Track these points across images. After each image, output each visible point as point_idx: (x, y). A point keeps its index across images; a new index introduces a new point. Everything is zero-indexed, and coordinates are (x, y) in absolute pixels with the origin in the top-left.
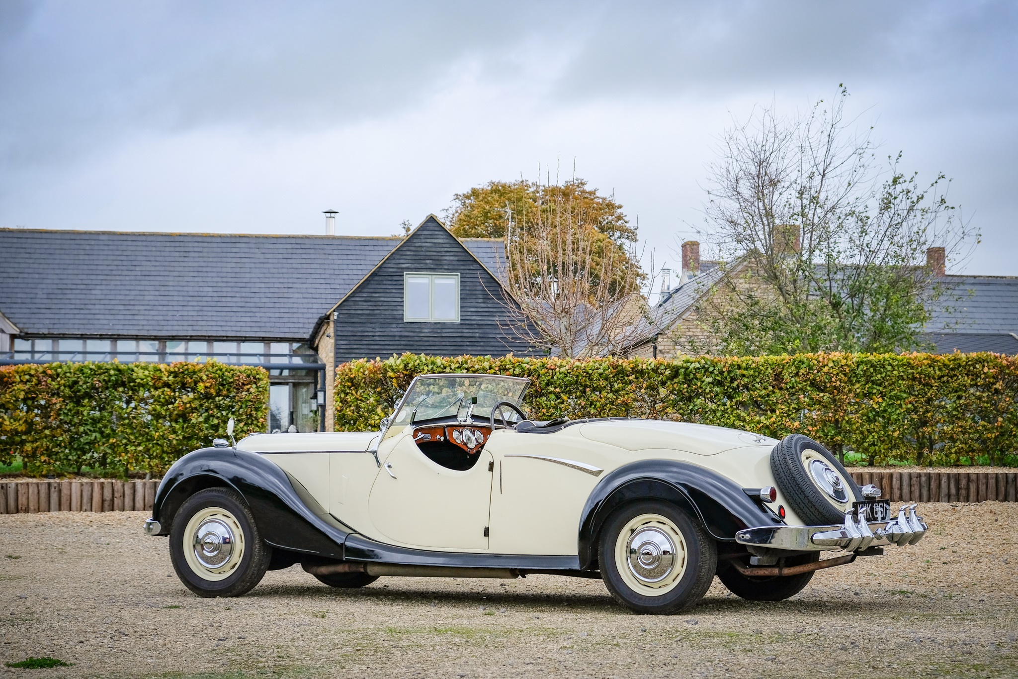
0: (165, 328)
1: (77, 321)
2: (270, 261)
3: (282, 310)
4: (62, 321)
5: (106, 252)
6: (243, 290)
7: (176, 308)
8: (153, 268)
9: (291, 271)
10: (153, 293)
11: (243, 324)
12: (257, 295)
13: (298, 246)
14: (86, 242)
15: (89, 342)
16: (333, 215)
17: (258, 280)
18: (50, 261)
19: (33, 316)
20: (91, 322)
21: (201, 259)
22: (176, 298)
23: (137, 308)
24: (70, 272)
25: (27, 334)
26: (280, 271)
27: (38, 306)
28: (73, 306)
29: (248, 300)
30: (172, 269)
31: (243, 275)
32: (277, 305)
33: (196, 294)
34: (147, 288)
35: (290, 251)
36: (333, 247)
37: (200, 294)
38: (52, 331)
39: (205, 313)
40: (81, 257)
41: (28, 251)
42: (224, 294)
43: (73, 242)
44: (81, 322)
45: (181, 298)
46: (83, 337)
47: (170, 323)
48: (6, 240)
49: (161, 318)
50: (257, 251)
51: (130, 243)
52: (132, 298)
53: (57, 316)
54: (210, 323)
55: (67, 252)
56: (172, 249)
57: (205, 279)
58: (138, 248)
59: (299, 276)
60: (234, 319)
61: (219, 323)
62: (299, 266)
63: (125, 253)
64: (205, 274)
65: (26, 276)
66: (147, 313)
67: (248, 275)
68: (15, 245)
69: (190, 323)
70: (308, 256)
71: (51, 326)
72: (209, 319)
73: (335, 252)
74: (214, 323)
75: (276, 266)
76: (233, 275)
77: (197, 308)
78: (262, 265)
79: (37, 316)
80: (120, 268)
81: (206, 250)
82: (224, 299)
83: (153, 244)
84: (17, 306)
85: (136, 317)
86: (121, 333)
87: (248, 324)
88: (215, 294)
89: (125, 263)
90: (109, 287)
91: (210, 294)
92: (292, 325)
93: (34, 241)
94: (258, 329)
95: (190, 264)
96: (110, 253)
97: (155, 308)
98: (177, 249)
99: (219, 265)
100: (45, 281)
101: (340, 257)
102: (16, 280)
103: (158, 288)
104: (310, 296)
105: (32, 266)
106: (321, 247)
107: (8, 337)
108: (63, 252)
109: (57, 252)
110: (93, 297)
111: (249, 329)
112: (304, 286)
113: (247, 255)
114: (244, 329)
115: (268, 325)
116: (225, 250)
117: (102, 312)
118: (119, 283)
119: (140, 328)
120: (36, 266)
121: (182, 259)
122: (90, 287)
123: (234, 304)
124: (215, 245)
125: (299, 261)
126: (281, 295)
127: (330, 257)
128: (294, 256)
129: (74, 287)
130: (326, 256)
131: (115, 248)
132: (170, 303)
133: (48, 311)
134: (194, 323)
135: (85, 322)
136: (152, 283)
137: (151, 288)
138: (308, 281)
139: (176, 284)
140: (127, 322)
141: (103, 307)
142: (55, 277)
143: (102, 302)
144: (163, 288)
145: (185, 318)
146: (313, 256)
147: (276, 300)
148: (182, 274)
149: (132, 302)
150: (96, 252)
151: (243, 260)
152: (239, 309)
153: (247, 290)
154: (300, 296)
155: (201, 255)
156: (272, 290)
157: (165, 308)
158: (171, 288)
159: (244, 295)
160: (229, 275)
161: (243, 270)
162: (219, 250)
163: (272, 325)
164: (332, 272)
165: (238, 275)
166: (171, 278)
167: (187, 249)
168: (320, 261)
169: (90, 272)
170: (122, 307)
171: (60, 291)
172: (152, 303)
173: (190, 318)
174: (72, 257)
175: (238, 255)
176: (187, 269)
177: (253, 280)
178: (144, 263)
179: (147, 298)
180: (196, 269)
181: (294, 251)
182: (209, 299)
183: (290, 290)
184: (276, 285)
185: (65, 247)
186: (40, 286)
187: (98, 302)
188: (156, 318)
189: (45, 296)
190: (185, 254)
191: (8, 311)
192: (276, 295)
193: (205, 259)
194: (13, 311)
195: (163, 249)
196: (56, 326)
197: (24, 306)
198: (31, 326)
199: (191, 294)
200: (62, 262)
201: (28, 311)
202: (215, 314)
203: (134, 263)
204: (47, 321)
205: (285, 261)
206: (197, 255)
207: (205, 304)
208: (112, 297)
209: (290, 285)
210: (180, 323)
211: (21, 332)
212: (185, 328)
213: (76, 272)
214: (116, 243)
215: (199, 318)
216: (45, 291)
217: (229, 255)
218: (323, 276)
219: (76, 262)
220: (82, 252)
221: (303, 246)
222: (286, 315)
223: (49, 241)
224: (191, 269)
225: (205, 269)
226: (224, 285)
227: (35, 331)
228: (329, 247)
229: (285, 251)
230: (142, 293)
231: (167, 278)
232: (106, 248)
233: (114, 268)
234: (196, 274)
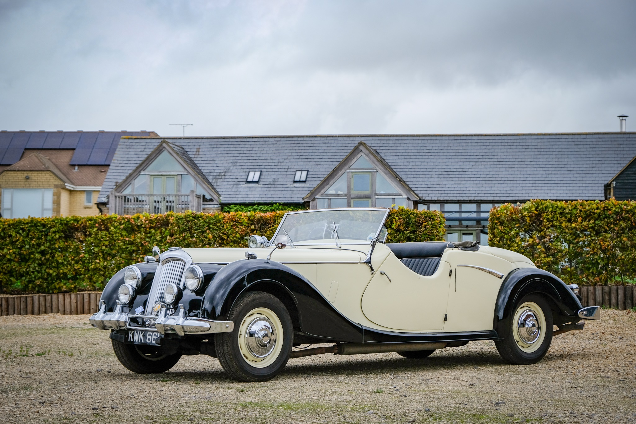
0: (511, 195)
1: (455, 192)
2: (582, 150)
3: (588, 182)
4: (446, 192)
5: (476, 147)
6: (562, 169)
7: (518, 182)
8: (505, 157)
9: (595, 156)
10: (504, 173)
11: (562, 192)
12: (572, 172)
13: (601, 140)
14: (464, 141)
15: (463, 205)
16: (624, 118)
17: (572, 163)
18: (441, 154)
19: (429, 189)
20: (465, 192)
21: (536, 150)
22: (519, 176)
23: (494, 182)
24: (453, 160)
25: (424, 200)
26: (588, 156)
27: (432, 183)
28: (453, 183)
29: (566, 176)
30: (517, 157)
31: (563, 160)
32: (584, 179)
33: (532, 173)
34: (501, 169)
35: (595, 143)
36: (624, 139)
37: (534, 172)
38: (439, 199)
39: (537, 185)
40: (460, 151)
41: (428, 148)
42: (550, 172)
43: (455, 141)
44: (458, 192)
45: (522, 176)
46: (459, 202)
47: (515, 192)
48: (414, 142)
49: (508, 189)
50: (573, 143)
51: (491, 141)
52: (491, 176)
53: (444, 189)
54: (539, 191)
55: (452, 148)
56: (518, 144)
57: (538, 163)
58: (496, 144)
59: (600, 159)
60: (555, 188)
61: (546, 192)
62: (601, 153)
63: (488, 147)
64: (539, 160)
65: (425, 164)
66: (500, 185)
67: (566, 160)
68: (419, 145)
69: (527, 191)
70: (607, 146)
71: (439, 195)
72: (540, 188)
73: (625, 143)
74: (542, 191)
75: (585, 153)
76: (556, 160)
77: (532, 182)
78: (575, 153)
79: (431, 189)
80: (484, 157)
81: (540, 144)
82: (550, 176)
83: (506, 141)
84: (420, 183)
85: (493, 189)
86: (482, 199)
87: (565, 192)
88: (544, 172)
89: (487, 154)
90: (477, 170)
91: (541, 172)
92: (594, 192)
93: (432, 142)
94: (571, 195)
95: (529, 153)
96: (479, 147)
97: (505, 182)
98: (521, 144)
99: (548, 153)
100: (437, 167)
101: (628, 146)
102: (420, 167)
103: (507, 169)
104: (607, 172)
105: (430, 157)
106: (615, 139)
107: (413, 202)
108: (449, 148)
109: (446, 148)
110: (466, 176)
111: (565, 195)
112: (603, 165)
113: (566, 147)
114: (561, 195)
115: (577, 192)
116: (552, 143)
117: (471, 186)
118: (483, 167)
119: (495, 195)
120: (432, 157)
121: (524, 150)
122: (464, 170)
123: (556, 179)
124: (546, 140)
125: (600, 149)
126: (588, 172)
127: (622, 146)
128: (597, 146)
129: (455, 170)
130: (619, 146)
131: (482, 144)
132: (515, 179)
133: (438, 186)
134: (530, 191)
135: (461, 192)
136: (504, 166)
137: (504, 169)
138: (606, 162)
139: (519, 166)
140: (486, 192)
141: (472, 182)
142: (443, 164)
143: (472, 179)
144: (511, 169)
145: (524, 188)
146: (610, 146)
147: (584, 175)
148: (523, 160)
149: (491, 179)
150: (469, 148)
151: (563, 150)
152: (559, 182)
153: (565, 169)
154: (600, 172)
155: (536, 147)
156: (581, 169)
157: (511, 182)
158: (516, 169)
159: (563, 172)
160: (554, 160)
161: (563, 156)
162: (548, 144)
163: (580, 192)
164: (622, 156)
165: (560, 160)
166: (516, 163)
167: (527, 144)
168: (614, 149)
169: (465, 160)
170: (484, 182)
171: (446, 173)
172: (503, 179)
173: (528, 188)
174: (455, 151)
175: (560, 147)
176: (526, 157)
177: (569, 163)
178: (499, 154)
179: (500, 176)
180: (533, 157)
181: (598, 143)
182: (540, 176)
183: (594, 169)
184: (585, 166)
185: (451, 145)
186: (434, 170)
187: (469, 179)
188: (505, 189)
189: (437, 176)
190: (526, 147)
191: (414, 186)
192: (584, 172)
193: (539, 150)
194: (416, 186)
195: (512, 144)
196: (442, 195)
197: (424, 183)
198: (427, 195)
199: (529, 173)
200: (448, 154)
201: (426, 186)
202: (544, 185)
203: (493, 154)
204: (437, 192)
205: (591, 149)
206: (533, 147)
207: (537, 179)
208: (478, 176)
209: (594, 165)
210: (520, 192)
211: (420, 199)
212: (524, 195)
213: (457, 160)
214: (482, 141)
215: (533, 188)
216: (437, 173)
217: (554, 147)
218: (616, 159)
219: (457, 154)
220: (461, 148)
221: (603, 140)
222: (590, 185)
223: (441, 141)
224: (530, 157)
225: (538, 157)
226: (550, 166)
227: (430, 199)
228: (621, 139)
229: (591, 143)
230: (497, 173)
231: (514, 163)
232: (476, 144)
233: (481, 157)
234: (532, 160)
